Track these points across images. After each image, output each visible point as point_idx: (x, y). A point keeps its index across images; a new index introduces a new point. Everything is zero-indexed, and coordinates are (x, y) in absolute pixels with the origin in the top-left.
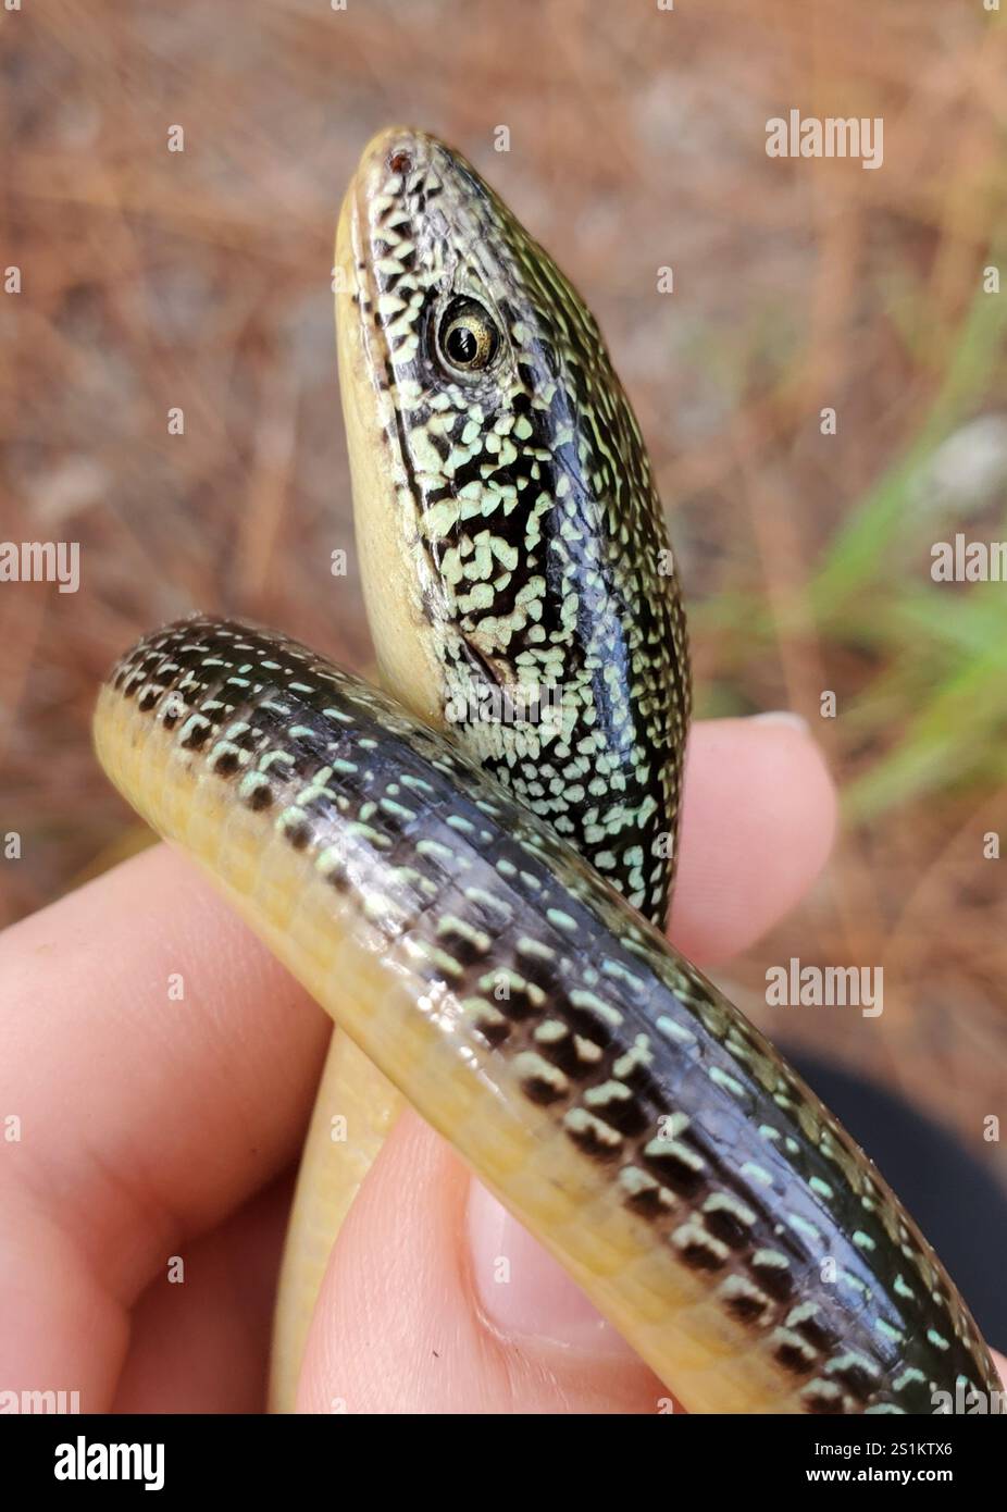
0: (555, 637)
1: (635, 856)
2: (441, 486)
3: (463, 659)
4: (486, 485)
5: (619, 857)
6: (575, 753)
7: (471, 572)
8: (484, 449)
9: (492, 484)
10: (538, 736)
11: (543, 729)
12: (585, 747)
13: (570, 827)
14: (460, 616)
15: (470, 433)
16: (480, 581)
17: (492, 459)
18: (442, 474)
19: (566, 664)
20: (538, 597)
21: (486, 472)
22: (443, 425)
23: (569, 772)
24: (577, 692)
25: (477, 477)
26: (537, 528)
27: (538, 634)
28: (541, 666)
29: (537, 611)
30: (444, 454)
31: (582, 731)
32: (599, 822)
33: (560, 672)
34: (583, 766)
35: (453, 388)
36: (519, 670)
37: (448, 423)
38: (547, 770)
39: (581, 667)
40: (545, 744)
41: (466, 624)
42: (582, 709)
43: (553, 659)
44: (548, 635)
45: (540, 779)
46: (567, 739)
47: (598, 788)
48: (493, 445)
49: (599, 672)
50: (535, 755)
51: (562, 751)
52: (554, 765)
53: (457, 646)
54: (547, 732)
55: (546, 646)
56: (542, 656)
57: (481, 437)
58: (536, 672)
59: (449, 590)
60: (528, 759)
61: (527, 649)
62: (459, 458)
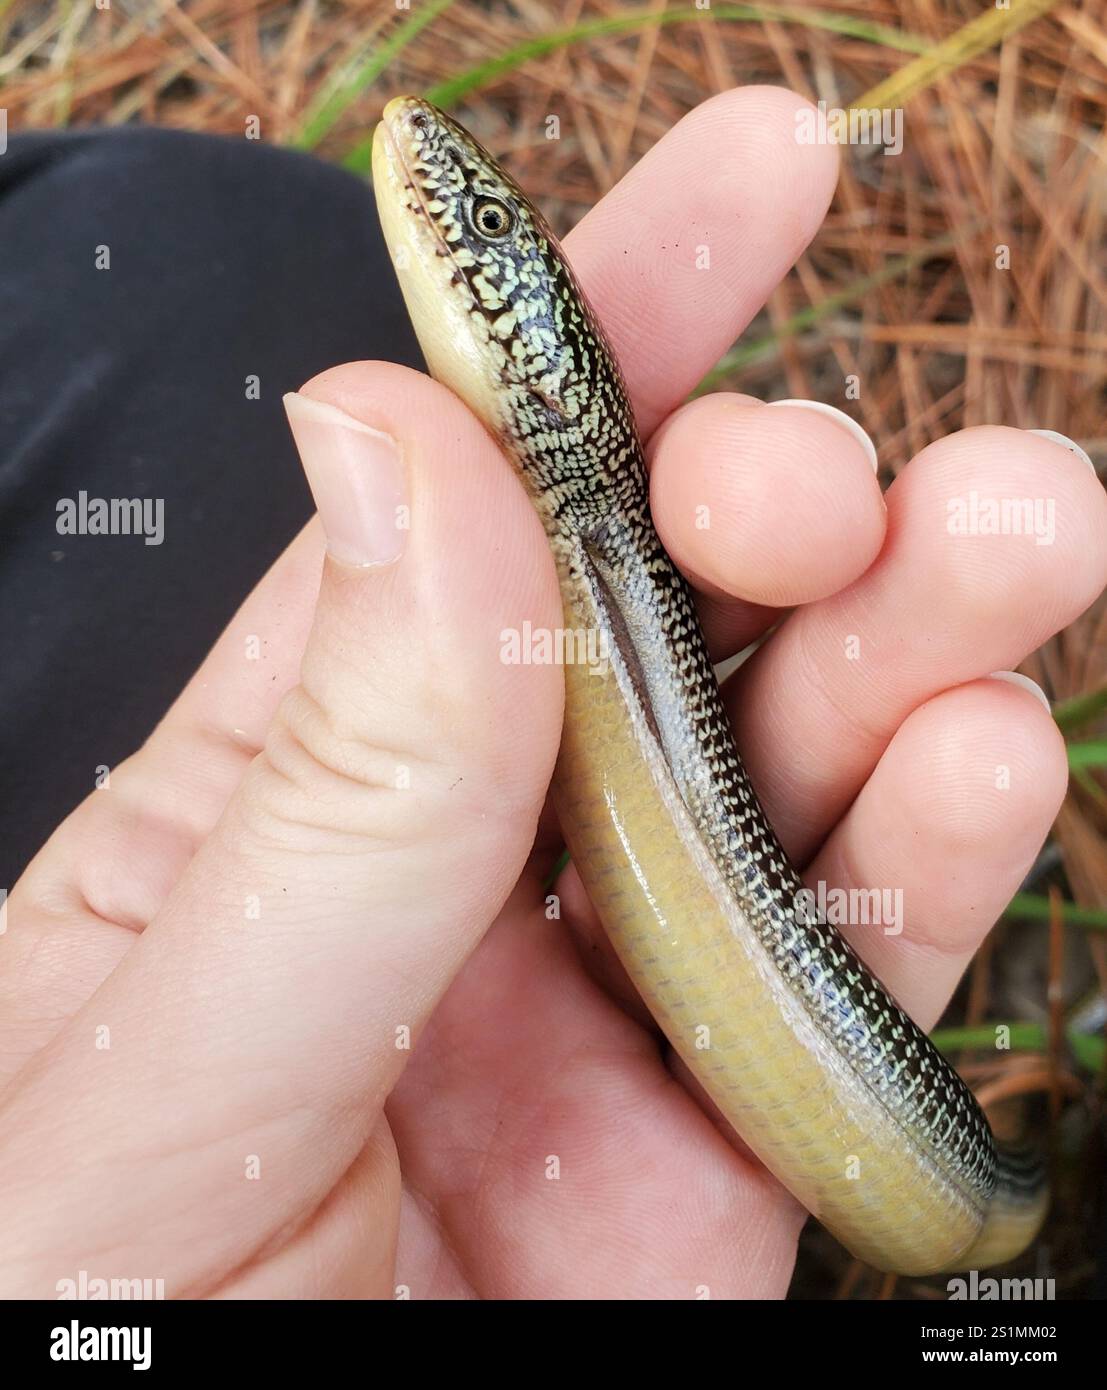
0: (582, 377)
1: (634, 467)
2: (501, 306)
3: (529, 404)
4: (526, 301)
5: (629, 470)
6: (601, 432)
7: (531, 351)
8: (521, 282)
9: (531, 300)
10: (582, 432)
11: (583, 427)
12: (605, 428)
13: (602, 467)
14: (528, 377)
15: (510, 273)
16: (537, 355)
17: (526, 286)
18: (499, 299)
19: (589, 389)
20: (571, 357)
21: (525, 293)
22: (492, 271)
23: (599, 444)
24: (597, 402)
25: (521, 297)
26: (561, 319)
27: (574, 377)
28: (578, 394)
29: (571, 364)
30: (498, 288)
31: (602, 421)
32: (616, 459)
33: (587, 394)
34: (606, 437)
35: (490, 249)
36: (567, 400)
37: (496, 269)
38: (588, 447)
39: (596, 388)
40: (586, 434)
41: (533, 381)
42: (600, 411)
43: (583, 388)
44: (579, 376)
45: (585, 452)
46: (596, 428)
47: (614, 445)
48: (524, 278)
49: (603, 388)
50: (581, 442)
51: (595, 435)
52: (591, 443)
53: (525, 397)
54: (586, 428)
55: (578, 383)
56: (578, 388)
57: (517, 274)
58: (576, 398)
59: (520, 364)
60: (577, 445)
61: (570, 386)
62: (507, 289)
